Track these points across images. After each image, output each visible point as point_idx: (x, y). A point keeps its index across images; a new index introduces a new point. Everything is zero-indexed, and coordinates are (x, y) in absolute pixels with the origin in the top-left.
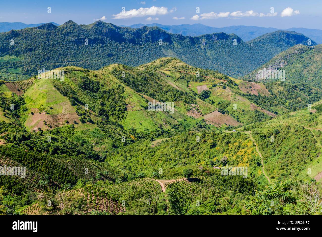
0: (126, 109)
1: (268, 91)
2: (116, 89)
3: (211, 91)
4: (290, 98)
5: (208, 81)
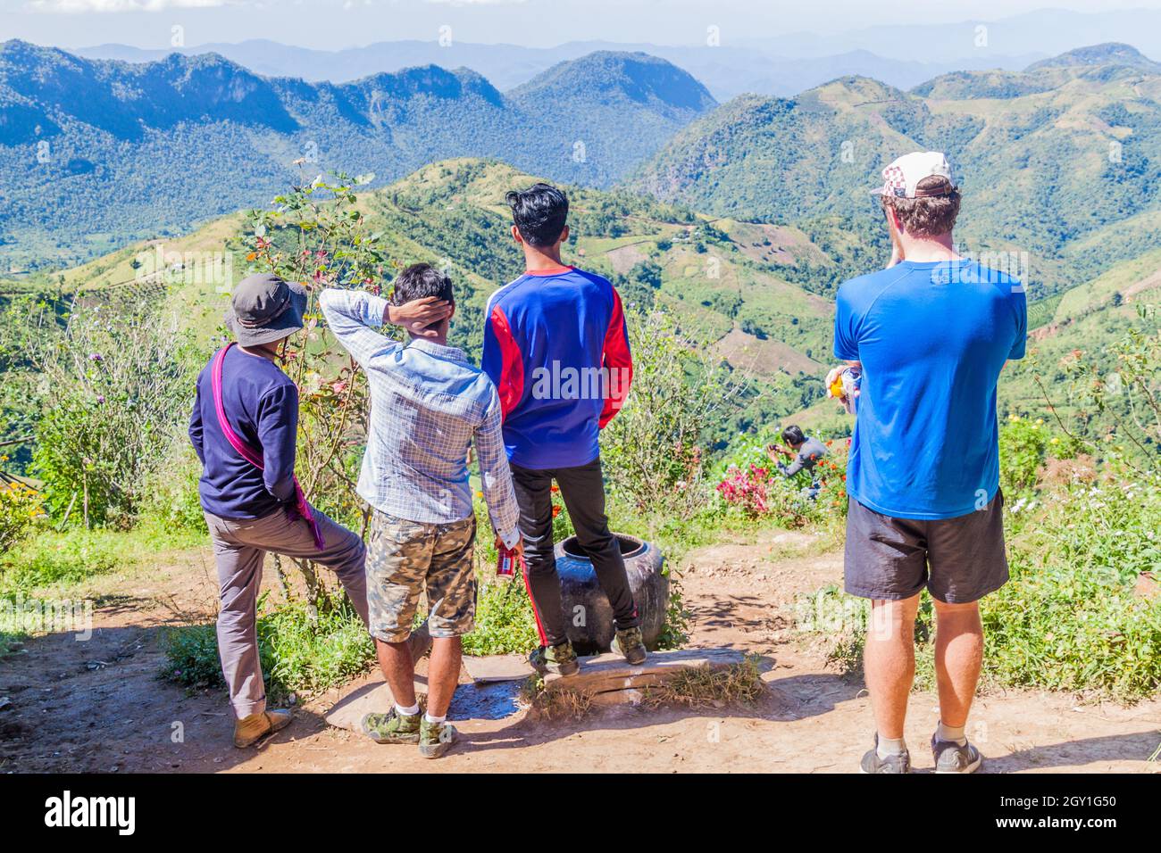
1: (819, 250)
3: (659, 264)
5: (638, 232)
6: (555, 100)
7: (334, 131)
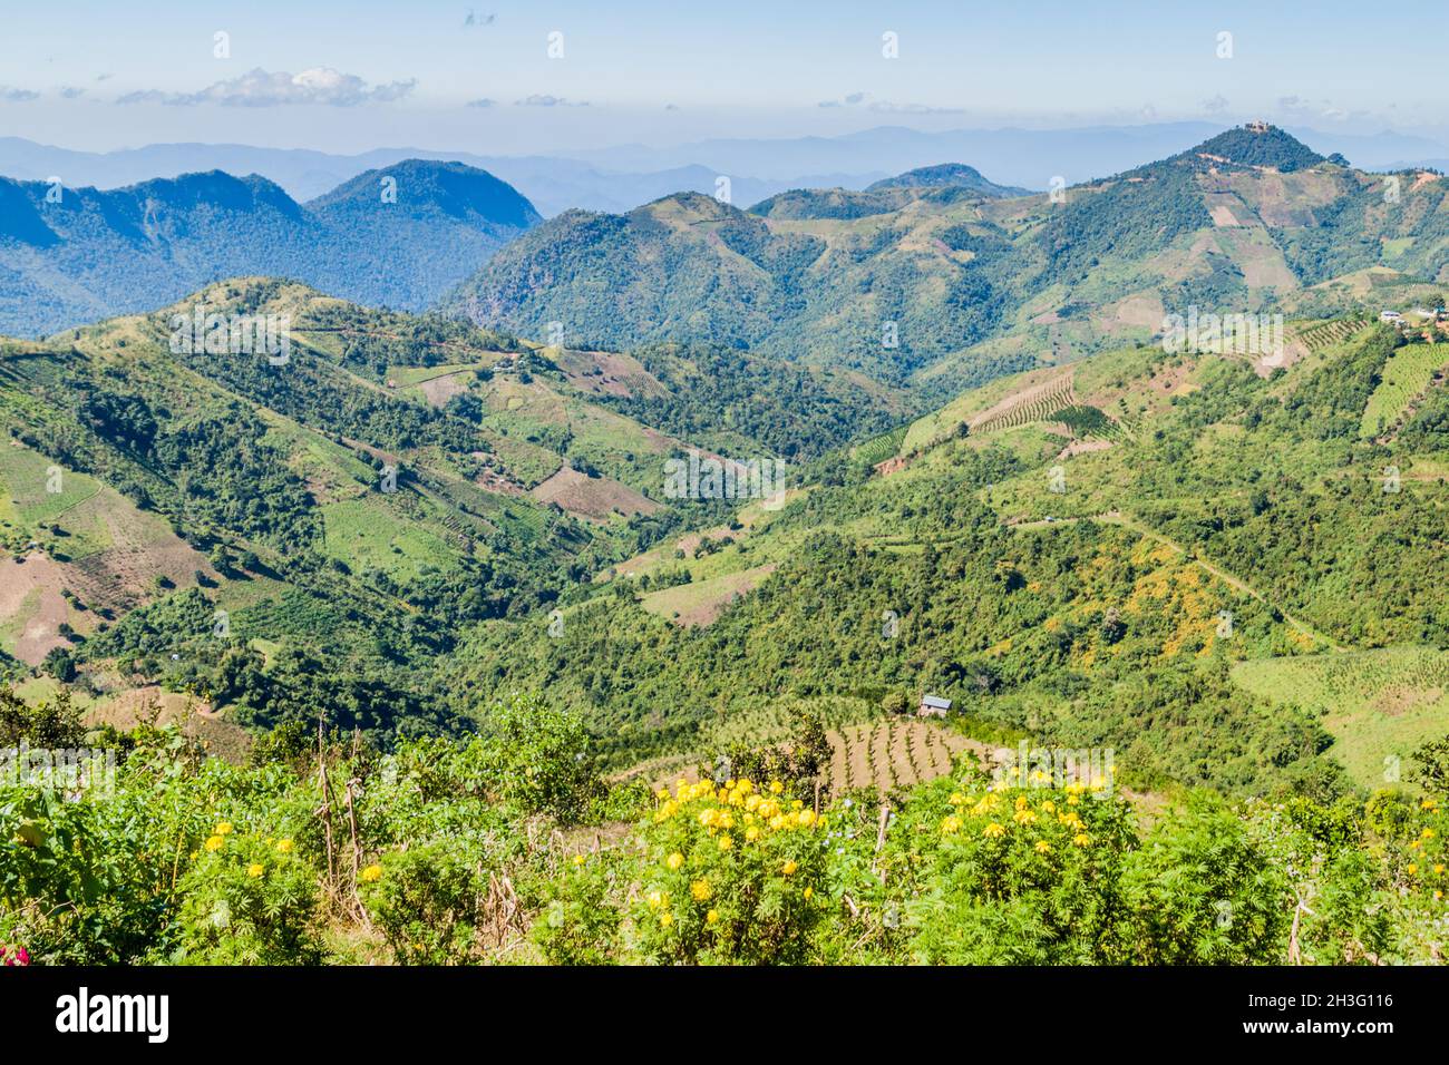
0: (309, 500)
1: (655, 379)
2: (225, 420)
3: (480, 396)
5: (455, 360)
6: (362, 213)
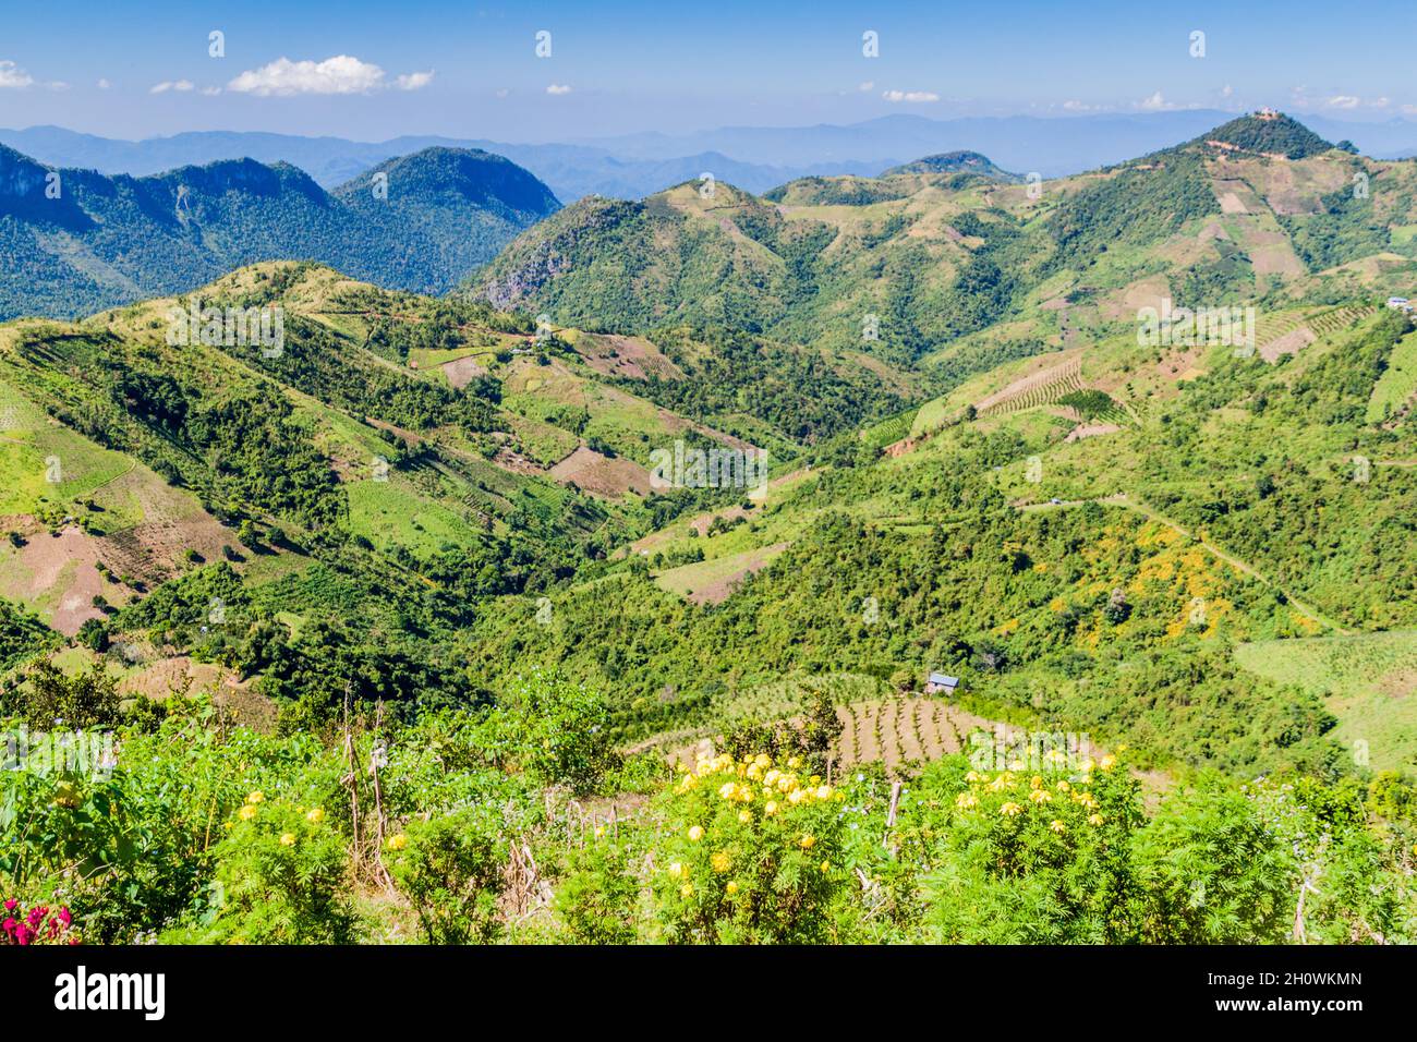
0: (334, 478)
1: (670, 362)
2: (253, 400)
3: (499, 377)
4: (745, 380)
5: (476, 342)
7: (135, 230)
